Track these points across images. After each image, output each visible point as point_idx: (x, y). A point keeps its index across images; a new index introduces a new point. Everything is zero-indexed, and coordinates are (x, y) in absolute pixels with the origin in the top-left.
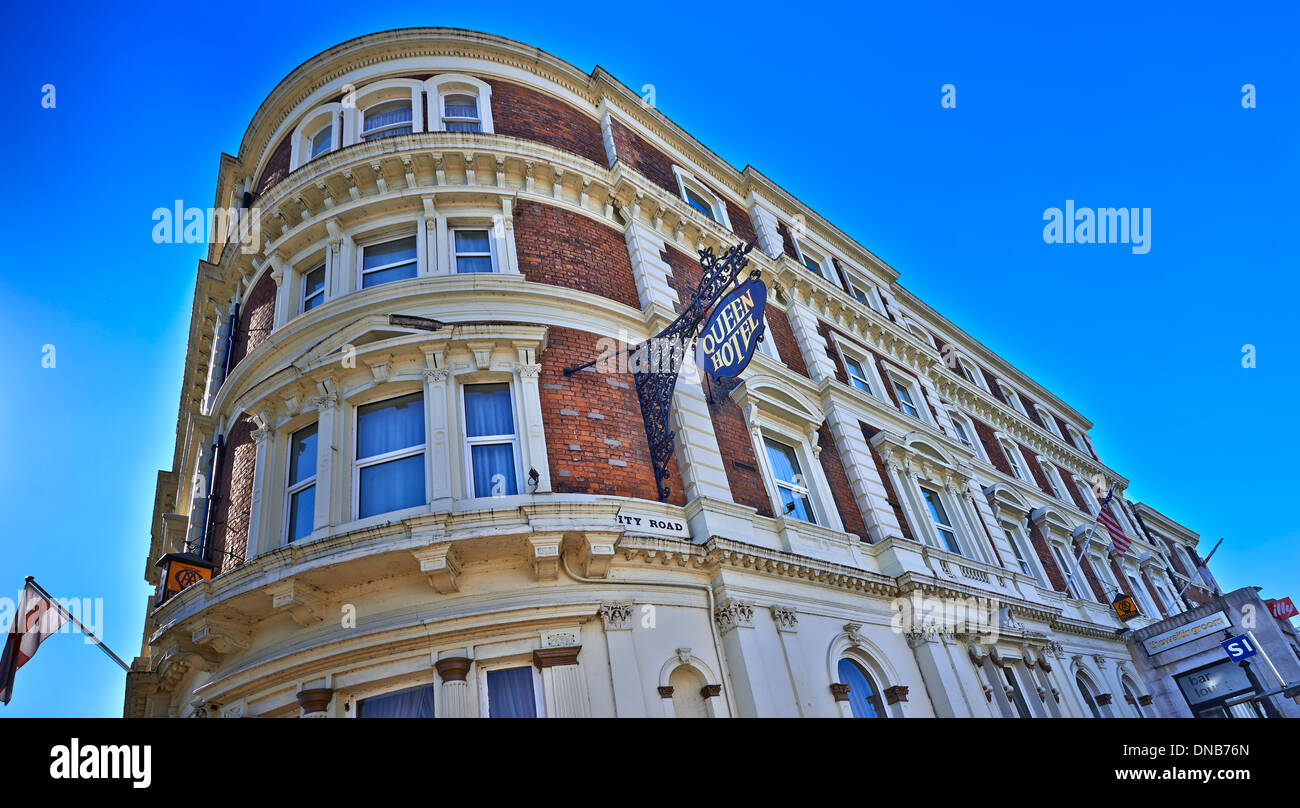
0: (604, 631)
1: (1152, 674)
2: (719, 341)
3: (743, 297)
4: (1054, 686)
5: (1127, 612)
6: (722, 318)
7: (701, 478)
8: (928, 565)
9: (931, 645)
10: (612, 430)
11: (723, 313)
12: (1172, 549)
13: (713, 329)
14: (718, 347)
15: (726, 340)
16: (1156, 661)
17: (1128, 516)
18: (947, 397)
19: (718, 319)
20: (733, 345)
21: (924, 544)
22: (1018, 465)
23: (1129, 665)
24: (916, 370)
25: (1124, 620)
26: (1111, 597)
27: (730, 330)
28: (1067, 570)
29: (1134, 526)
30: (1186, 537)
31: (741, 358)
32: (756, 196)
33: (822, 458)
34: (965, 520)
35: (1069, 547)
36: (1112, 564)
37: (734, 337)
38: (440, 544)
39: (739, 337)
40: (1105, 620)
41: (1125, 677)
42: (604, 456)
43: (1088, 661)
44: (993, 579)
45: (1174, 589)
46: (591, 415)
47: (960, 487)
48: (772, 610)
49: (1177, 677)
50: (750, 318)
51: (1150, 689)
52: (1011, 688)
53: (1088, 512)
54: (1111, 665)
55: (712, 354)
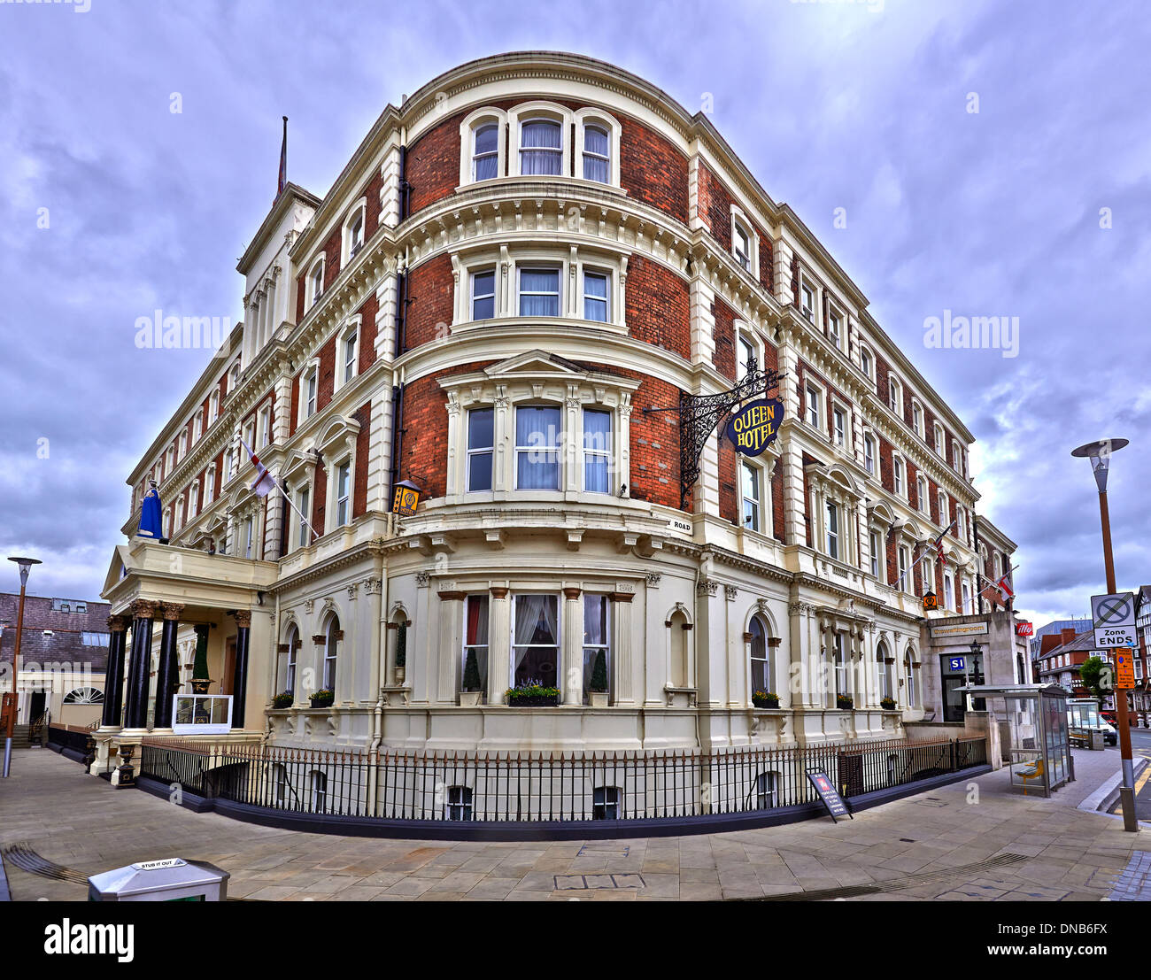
0: (646, 587)
1: (928, 650)
2: (746, 427)
3: (768, 408)
4: (862, 650)
5: (929, 605)
6: (751, 412)
7: (707, 497)
8: (815, 565)
9: (801, 618)
10: (663, 458)
11: (753, 410)
12: (991, 555)
13: (743, 416)
14: (744, 431)
15: (751, 429)
16: (934, 643)
17: (967, 524)
18: (869, 420)
19: (749, 412)
20: (754, 434)
21: (817, 550)
22: (900, 479)
23: (916, 642)
24: (854, 399)
25: (926, 609)
26: (925, 593)
27: (754, 424)
28: (902, 567)
29: (968, 533)
30: (1005, 546)
31: (757, 448)
32: (784, 233)
33: (773, 481)
34: (847, 532)
35: (911, 550)
36: (937, 565)
37: (756, 430)
38: (580, 529)
39: (759, 432)
40: (913, 609)
41: (910, 648)
42: (657, 475)
43: (890, 635)
44: (850, 576)
45: (975, 587)
46: (654, 445)
47: (852, 505)
48: (726, 587)
49: (941, 656)
50: (769, 425)
51: (923, 659)
52: (836, 648)
53: (938, 524)
54: (903, 641)
55: (739, 433)
